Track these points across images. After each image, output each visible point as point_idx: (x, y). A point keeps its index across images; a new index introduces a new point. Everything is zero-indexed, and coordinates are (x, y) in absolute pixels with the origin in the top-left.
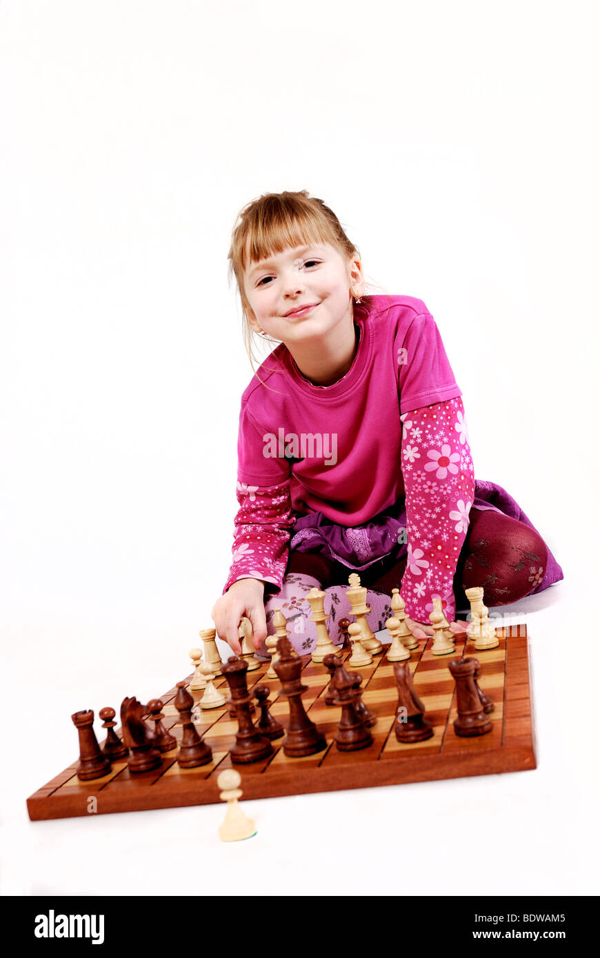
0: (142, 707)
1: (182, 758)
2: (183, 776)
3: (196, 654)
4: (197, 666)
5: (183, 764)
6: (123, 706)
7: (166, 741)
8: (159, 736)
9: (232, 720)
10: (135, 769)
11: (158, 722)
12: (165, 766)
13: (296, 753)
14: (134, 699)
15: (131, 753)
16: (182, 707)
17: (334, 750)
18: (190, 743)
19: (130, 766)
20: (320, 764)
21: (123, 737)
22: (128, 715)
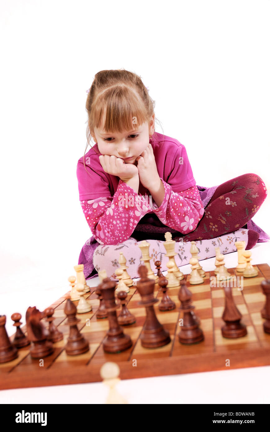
0: (40, 313)
1: (69, 349)
2: (70, 362)
3: (72, 279)
4: (73, 286)
5: (70, 353)
6: (27, 313)
7: (56, 336)
8: (52, 332)
9: (98, 321)
10: (36, 356)
11: (51, 323)
12: (56, 353)
13: (151, 346)
14: (35, 307)
15: (32, 344)
16: (69, 313)
17: (177, 344)
18: (74, 338)
19: (31, 353)
20: (170, 354)
21: (26, 332)
22: (31, 318)
